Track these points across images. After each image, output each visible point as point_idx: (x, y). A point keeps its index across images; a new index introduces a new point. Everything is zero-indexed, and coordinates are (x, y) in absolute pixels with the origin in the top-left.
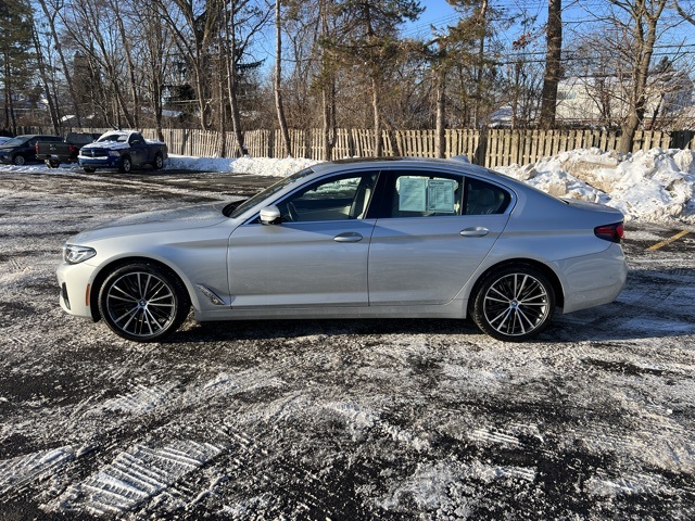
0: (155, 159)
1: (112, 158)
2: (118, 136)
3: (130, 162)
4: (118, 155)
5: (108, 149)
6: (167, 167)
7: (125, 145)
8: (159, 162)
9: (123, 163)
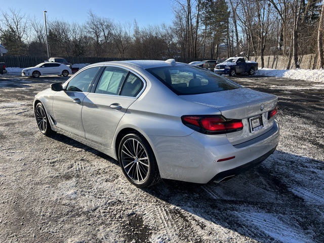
0: (250, 70)
1: (226, 70)
2: (233, 60)
3: (235, 71)
4: (229, 68)
5: (225, 66)
6: (256, 74)
7: (235, 63)
8: (252, 72)
9: (231, 72)
